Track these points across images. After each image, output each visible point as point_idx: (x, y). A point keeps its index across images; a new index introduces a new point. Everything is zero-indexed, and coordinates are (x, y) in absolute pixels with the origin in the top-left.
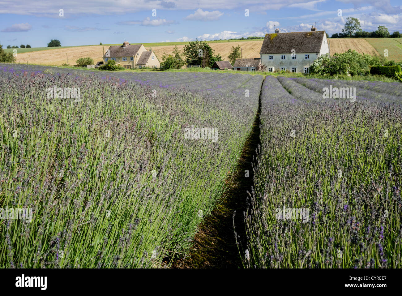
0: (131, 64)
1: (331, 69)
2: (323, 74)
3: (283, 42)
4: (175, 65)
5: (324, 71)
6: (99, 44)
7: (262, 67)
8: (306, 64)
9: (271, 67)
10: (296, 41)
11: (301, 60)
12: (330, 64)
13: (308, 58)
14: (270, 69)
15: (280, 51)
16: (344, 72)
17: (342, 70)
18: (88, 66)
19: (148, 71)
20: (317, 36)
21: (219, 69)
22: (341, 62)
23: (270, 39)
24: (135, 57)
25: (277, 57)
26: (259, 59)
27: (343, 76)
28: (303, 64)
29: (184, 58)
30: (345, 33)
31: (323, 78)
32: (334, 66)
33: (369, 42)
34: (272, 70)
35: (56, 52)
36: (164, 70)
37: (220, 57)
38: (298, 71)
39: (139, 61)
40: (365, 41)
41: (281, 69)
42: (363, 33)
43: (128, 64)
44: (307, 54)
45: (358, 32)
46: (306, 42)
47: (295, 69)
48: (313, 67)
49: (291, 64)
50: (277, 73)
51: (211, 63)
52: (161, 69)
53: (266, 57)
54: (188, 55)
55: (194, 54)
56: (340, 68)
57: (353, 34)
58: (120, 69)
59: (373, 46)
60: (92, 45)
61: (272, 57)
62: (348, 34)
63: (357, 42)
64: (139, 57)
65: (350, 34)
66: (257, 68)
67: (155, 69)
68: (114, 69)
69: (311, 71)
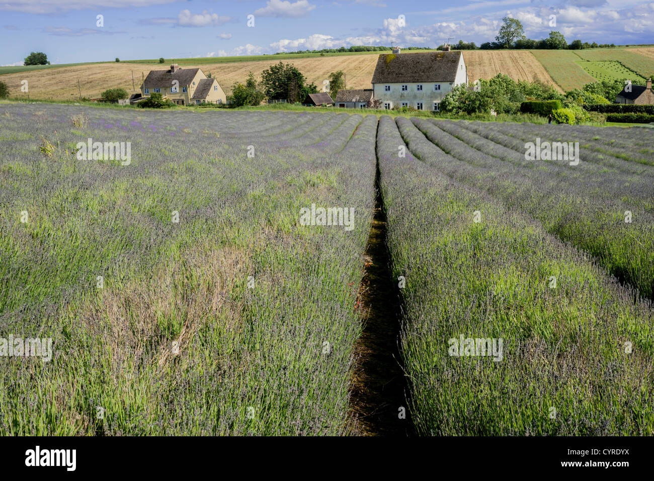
0: (183, 98)
1: (469, 105)
2: (458, 112)
3: (405, 66)
4: (251, 99)
5: (459, 108)
6: (115, 61)
7: (375, 102)
8: (436, 98)
9: (387, 102)
10: (422, 65)
11: (429, 92)
12: (467, 98)
13: (439, 89)
14: (386, 104)
15: (401, 80)
16: (485, 110)
17: (483, 107)
18: (120, 101)
19: (212, 109)
20: (450, 58)
21: (314, 104)
22: (482, 96)
23: (385, 62)
24: (189, 87)
25: (397, 87)
26: (370, 90)
27: (485, 115)
28: (431, 97)
29: (263, 90)
30: (500, 42)
31: (457, 118)
32: (473, 101)
33: (535, 56)
34: (389, 107)
35: (47, 74)
36: (235, 107)
37: (315, 87)
38: (425, 108)
39: (195, 93)
40: (530, 54)
41: (402, 105)
42: (528, 42)
43: (178, 98)
44: (438, 84)
45: (520, 41)
46: (436, 66)
47: (421, 104)
48: (445, 102)
49: (415, 97)
50: (396, 111)
51: (303, 96)
52: (231, 106)
53: (380, 88)
54: (268, 84)
55: (277, 84)
56: (480, 104)
57: (512, 44)
58: (169, 106)
59: (541, 63)
60: (103, 62)
61: (389, 87)
62: (506, 43)
63: (518, 56)
64: (195, 87)
65: (509, 44)
66: (368, 104)
67: (222, 106)
68: (159, 106)
69: (443, 108)
